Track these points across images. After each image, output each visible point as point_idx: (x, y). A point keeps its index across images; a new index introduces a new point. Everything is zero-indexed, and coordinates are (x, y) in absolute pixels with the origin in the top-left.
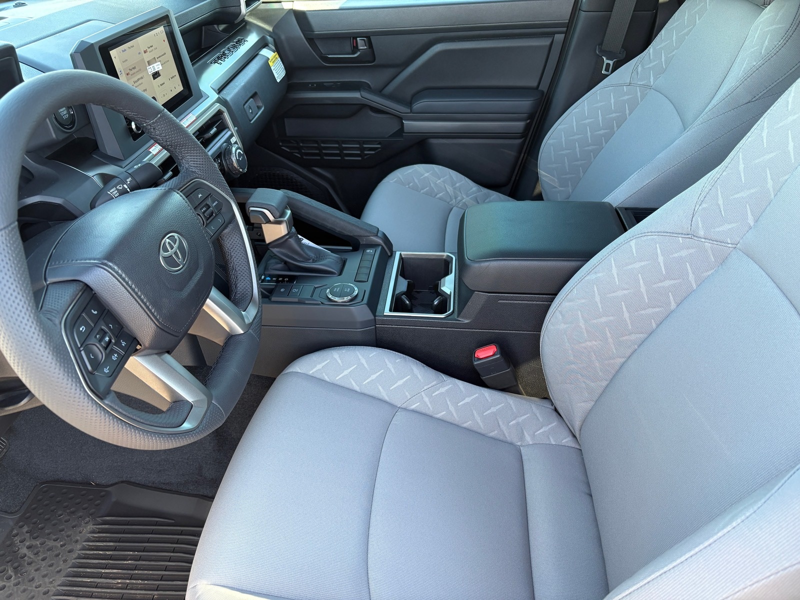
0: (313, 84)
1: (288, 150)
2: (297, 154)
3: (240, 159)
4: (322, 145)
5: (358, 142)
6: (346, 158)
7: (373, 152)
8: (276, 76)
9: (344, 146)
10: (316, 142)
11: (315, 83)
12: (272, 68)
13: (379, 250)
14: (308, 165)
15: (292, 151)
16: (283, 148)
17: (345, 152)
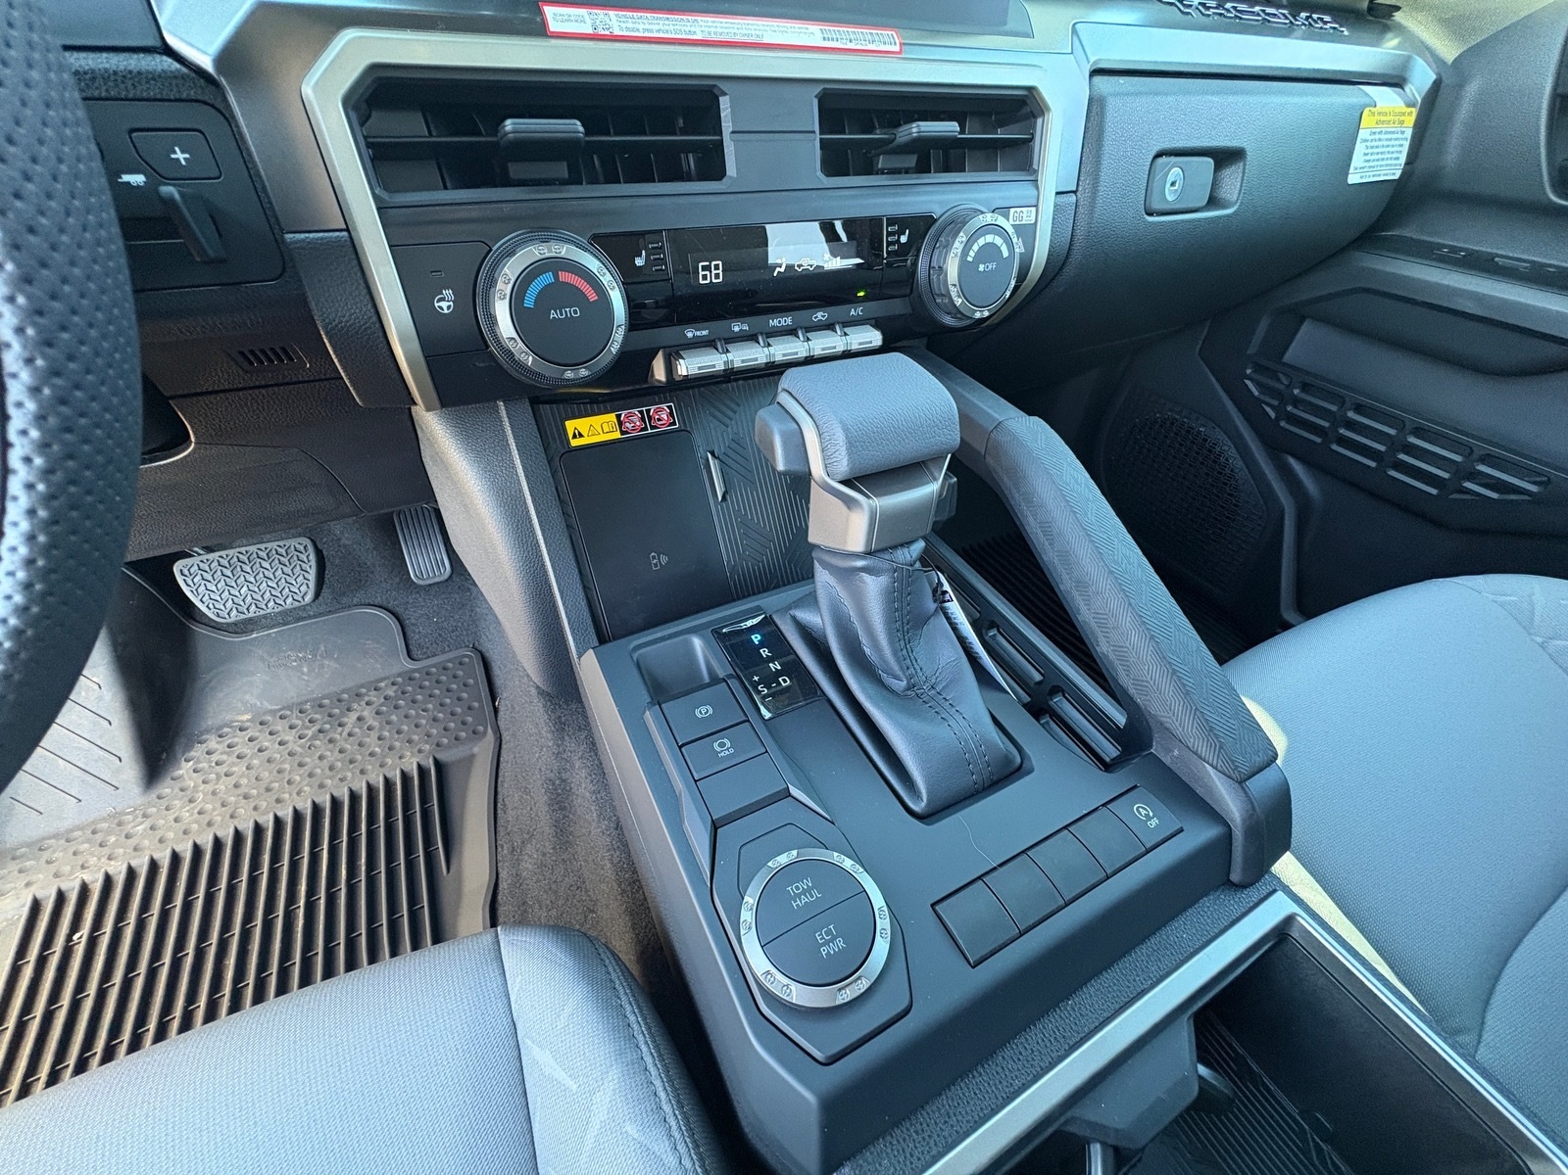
0: (1454, 249)
1: (1256, 393)
2: (1268, 409)
3: (981, 268)
4: (1351, 414)
5: (1468, 451)
6: (1392, 473)
7: (1495, 495)
8: (1357, 160)
9: (1412, 440)
10: (1341, 401)
11: (1462, 249)
12: (1363, 134)
13: (1198, 835)
14: (1277, 446)
15: (1262, 397)
16: (1248, 382)
17: (1402, 456)
